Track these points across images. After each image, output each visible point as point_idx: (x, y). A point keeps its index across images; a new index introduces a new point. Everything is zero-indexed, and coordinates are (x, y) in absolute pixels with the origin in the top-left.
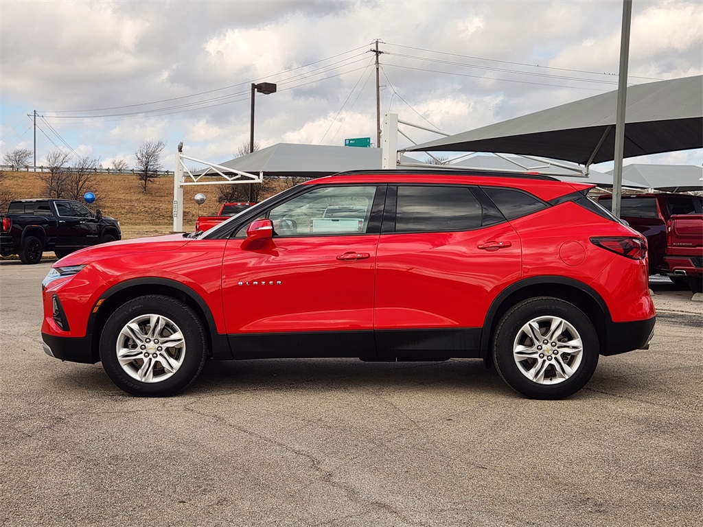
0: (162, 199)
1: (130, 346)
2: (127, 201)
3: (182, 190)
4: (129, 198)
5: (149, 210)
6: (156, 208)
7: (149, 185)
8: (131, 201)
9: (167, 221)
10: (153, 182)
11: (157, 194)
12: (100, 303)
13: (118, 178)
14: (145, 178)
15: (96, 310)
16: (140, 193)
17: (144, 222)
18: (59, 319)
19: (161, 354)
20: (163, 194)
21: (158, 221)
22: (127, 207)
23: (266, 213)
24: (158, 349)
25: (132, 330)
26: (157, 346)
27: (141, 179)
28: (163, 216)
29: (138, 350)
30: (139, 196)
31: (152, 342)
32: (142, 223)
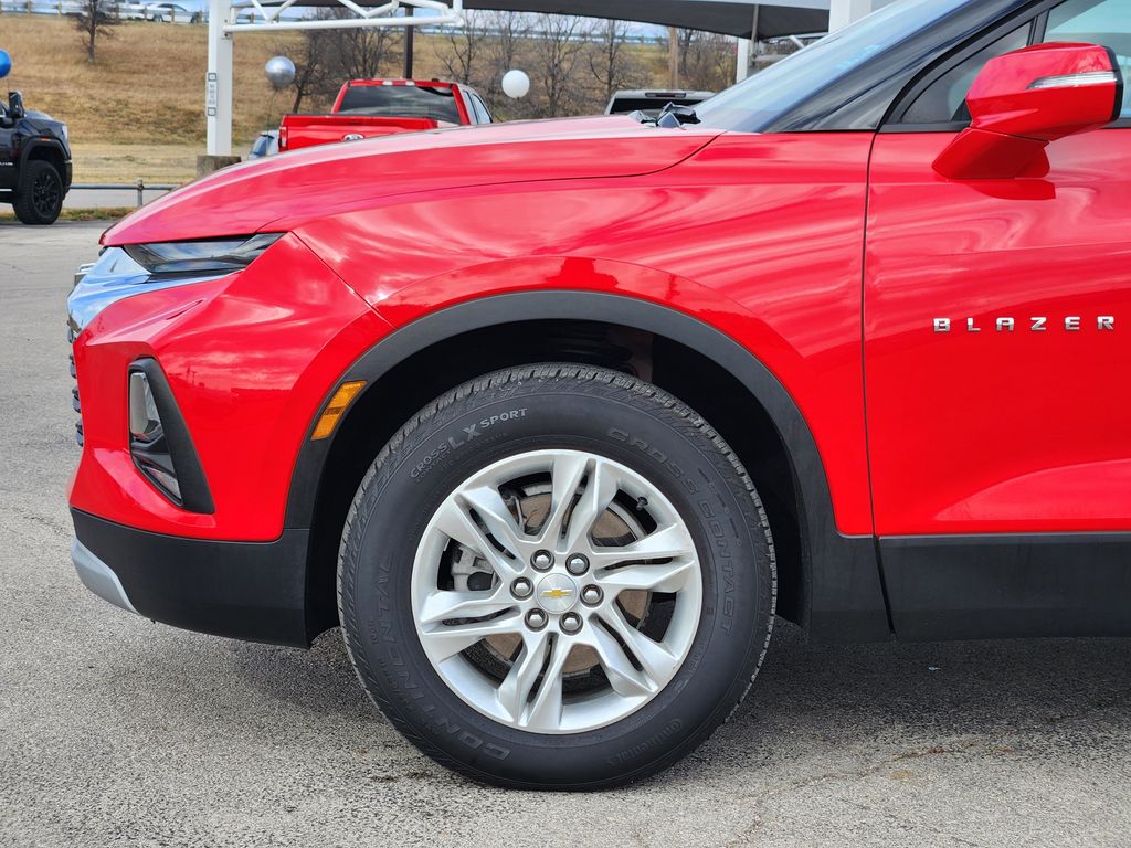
0: (134, 79)
1: (461, 582)
2: (45, 82)
3: (229, 44)
4: (53, 75)
5: (102, 107)
6: (119, 102)
7: (101, 43)
8: (57, 83)
9: (147, 135)
10: (109, 36)
11: (122, 67)
12: (345, 396)
13: (23, 25)
14: (90, 25)
15: (326, 427)
16: (77, 63)
17: (91, 135)
18: (165, 460)
19: (596, 619)
20: (135, 67)
21: (126, 134)
22: (48, 99)
23: (1032, 20)
24: (582, 599)
25: (475, 515)
26: (580, 581)
27: (80, 28)
28: (138, 121)
29: (499, 598)
30: (79, 71)
31: (559, 569)
32: (87, 140)
